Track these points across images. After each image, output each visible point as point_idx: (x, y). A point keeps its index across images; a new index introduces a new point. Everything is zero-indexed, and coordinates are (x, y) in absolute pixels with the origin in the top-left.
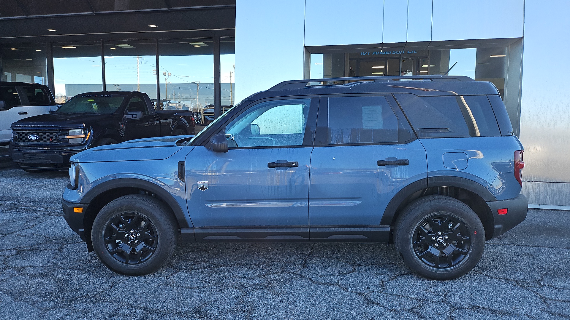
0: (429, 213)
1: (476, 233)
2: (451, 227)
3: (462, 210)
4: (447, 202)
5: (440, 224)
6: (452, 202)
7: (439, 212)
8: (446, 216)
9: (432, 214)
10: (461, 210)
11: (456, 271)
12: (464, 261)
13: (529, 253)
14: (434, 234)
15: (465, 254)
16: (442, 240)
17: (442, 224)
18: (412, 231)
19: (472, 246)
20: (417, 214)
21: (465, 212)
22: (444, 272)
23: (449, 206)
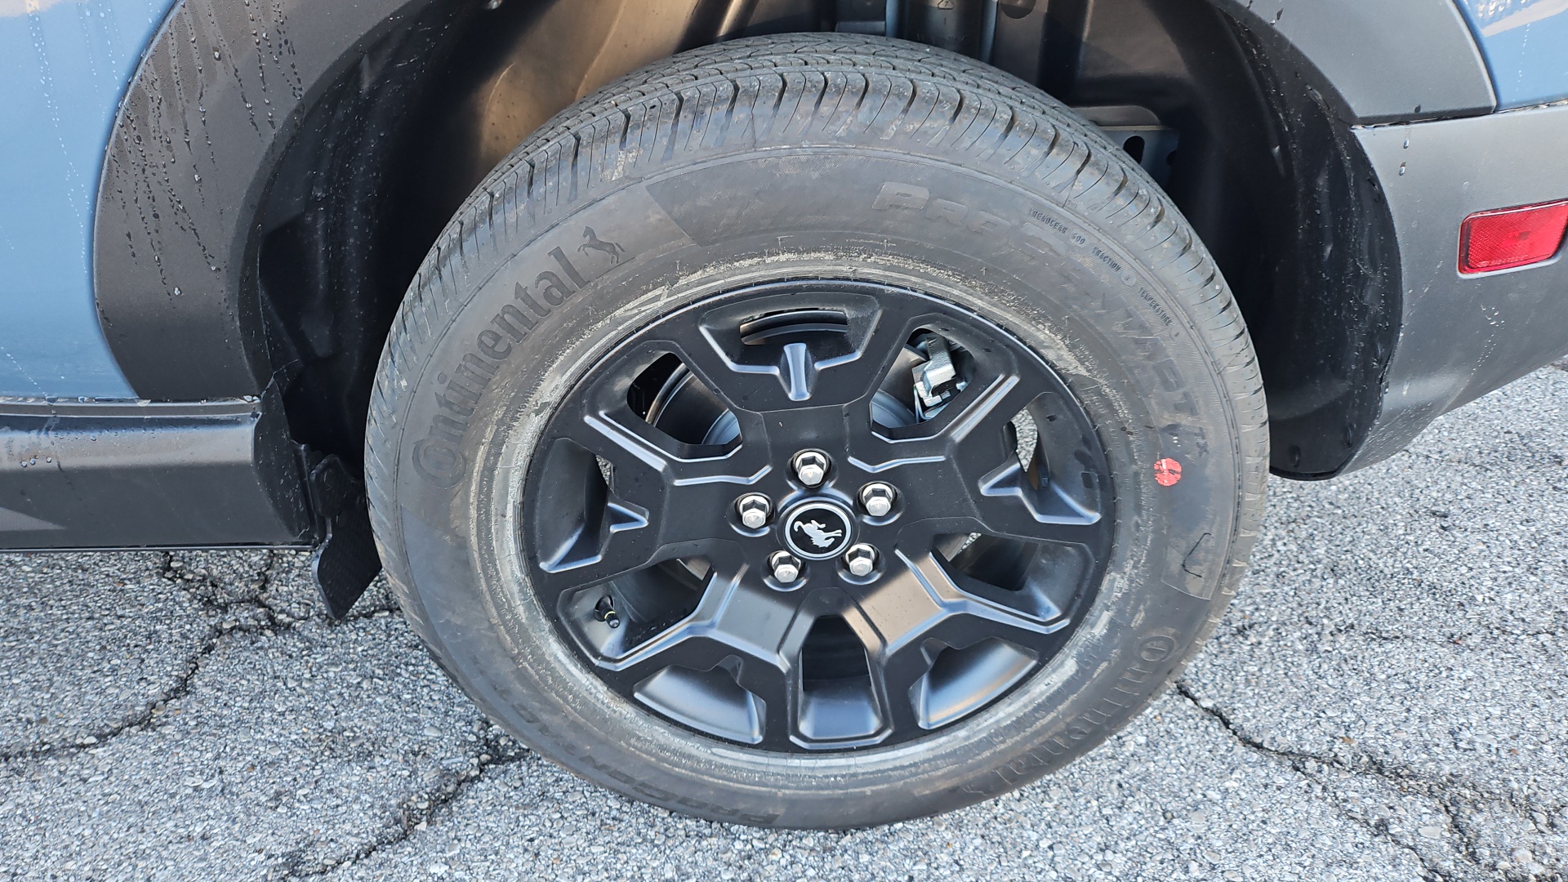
0: (665, 272)
1: (1167, 480)
2: (937, 391)
3: (1047, 234)
4: (872, 132)
5: (799, 390)
6: (938, 125)
7: (783, 265)
8: (860, 294)
9: (698, 284)
10: (1033, 228)
11: (944, 776)
12: (1025, 699)
13: (1530, 435)
14: (754, 479)
15: (1044, 648)
16: (838, 533)
17: (822, 385)
18: (489, 471)
19: (1115, 584)
20: (520, 291)
21: (1088, 262)
22: (836, 786)
23: (890, 188)
